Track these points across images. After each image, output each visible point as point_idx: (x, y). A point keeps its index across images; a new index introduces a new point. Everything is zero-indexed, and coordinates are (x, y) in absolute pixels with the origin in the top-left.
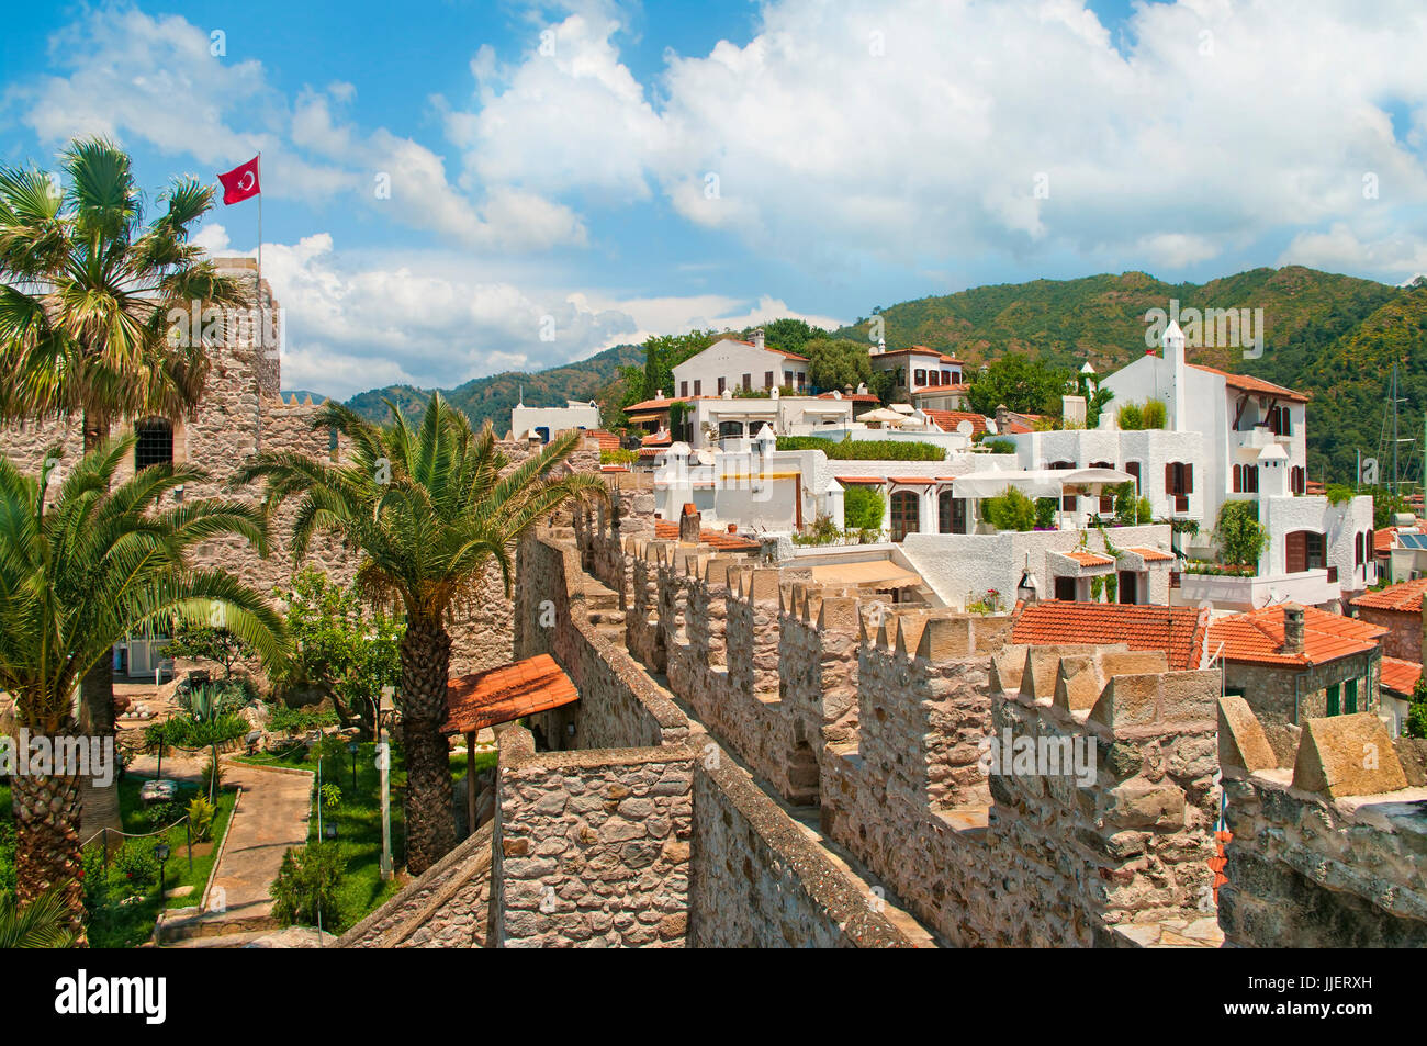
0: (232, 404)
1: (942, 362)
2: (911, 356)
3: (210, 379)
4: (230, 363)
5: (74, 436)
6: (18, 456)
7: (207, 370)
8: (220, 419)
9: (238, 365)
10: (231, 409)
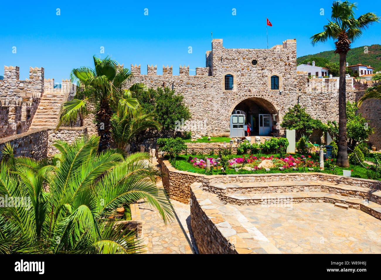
1: (367, 68)
2: (359, 67)
3: (287, 67)
4: (291, 63)
5: (258, 80)
6: (247, 84)
7: (286, 65)
8: (289, 76)
9: (293, 64)
10: (291, 74)
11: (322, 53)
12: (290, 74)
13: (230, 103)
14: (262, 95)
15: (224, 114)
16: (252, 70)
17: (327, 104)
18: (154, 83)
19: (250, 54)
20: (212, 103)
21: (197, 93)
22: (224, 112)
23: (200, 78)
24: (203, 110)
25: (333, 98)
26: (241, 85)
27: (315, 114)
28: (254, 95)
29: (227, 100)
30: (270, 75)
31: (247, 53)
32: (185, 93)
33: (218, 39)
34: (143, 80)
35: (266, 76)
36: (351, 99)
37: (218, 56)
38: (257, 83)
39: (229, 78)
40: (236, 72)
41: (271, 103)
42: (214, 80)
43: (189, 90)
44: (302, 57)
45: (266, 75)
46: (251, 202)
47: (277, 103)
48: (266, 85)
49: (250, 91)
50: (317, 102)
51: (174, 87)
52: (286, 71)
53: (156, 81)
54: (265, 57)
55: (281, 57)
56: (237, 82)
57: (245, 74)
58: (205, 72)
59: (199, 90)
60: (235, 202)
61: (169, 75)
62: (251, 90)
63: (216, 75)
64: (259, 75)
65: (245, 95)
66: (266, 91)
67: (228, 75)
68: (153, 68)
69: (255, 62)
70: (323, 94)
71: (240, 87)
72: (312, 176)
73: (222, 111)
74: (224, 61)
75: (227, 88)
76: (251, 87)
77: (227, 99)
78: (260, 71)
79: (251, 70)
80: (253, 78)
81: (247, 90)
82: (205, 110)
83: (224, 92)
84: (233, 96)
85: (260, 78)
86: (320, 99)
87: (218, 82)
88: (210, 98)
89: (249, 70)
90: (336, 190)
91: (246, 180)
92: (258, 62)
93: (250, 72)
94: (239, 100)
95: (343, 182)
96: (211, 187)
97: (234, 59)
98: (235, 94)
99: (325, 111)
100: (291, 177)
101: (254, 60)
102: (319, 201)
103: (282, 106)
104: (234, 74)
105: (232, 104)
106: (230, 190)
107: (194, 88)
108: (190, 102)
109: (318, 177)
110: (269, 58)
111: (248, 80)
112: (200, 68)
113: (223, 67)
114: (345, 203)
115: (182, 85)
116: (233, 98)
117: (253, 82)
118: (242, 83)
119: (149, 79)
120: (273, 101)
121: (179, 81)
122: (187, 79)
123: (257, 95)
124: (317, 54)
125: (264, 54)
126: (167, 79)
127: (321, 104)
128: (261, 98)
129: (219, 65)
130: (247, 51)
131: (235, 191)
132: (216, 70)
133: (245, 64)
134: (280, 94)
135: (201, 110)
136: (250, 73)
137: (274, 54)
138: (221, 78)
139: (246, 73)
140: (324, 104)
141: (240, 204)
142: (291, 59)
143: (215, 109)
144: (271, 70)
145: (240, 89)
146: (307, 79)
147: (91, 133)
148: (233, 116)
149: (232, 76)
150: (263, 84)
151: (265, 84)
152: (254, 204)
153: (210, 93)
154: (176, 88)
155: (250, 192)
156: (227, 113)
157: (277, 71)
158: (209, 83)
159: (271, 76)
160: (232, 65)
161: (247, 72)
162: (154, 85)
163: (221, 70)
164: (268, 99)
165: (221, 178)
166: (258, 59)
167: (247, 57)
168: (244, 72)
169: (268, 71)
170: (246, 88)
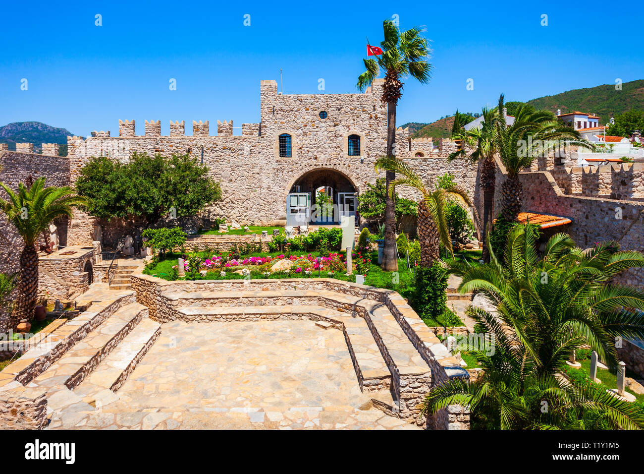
0: (379, 130)
1: (589, 118)
2: (575, 116)
3: (372, 121)
4: (379, 115)
5: (329, 141)
6: (312, 148)
7: (371, 118)
8: (375, 135)
9: (382, 116)
10: (379, 131)
11: (568, 93)
12: (377, 132)
13: (286, 177)
14: (335, 165)
15: (277, 193)
16: (320, 126)
17: (433, 177)
18: (174, 148)
19: (317, 102)
20: (261, 177)
21: (238, 162)
22: (278, 190)
23: (241, 140)
24: (247, 187)
25: (443, 168)
26: (303, 149)
27: (416, 193)
28: (322, 165)
29: (282, 172)
30: (346, 134)
31: (313, 101)
32: (221, 163)
33: (268, 81)
34: (158, 144)
35: (341, 136)
36: (472, 170)
37: (268, 106)
38: (326, 145)
39: (285, 140)
40: (296, 130)
41: (347, 176)
42: (262, 142)
43: (226, 158)
44: (535, 100)
45: (340, 133)
46: (202, 319)
47: (358, 176)
48: (341, 149)
49: (316, 158)
50: (419, 173)
51: (205, 154)
52: (370, 127)
53: (178, 145)
54: (339, 106)
55: (363, 106)
56: (297, 145)
57: (309, 133)
58: (255, 131)
59: (241, 158)
60: (182, 317)
61: (201, 135)
62: (318, 156)
63: (265, 135)
64: (330, 134)
65: (308, 164)
66: (340, 159)
67: (284, 134)
68: (177, 126)
69: (323, 115)
70: (428, 162)
71: (301, 152)
72: (315, 283)
73: (275, 188)
74: (278, 114)
75: (283, 154)
76: (317, 152)
77: (282, 170)
78: (332, 128)
79: (317, 127)
80: (321, 139)
81: (312, 157)
82: (250, 187)
83: (277, 161)
84: (291, 166)
85: (331, 138)
86: (422, 170)
87: (269, 145)
88: (256, 170)
89: (315, 127)
90: (333, 303)
91: (219, 289)
92: (329, 115)
93: (317, 129)
94: (300, 172)
95: (350, 291)
96: (163, 297)
97: (292, 111)
98: (294, 163)
99: (430, 188)
100: (285, 284)
101: (322, 112)
102: (303, 317)
103: (364, 180)
104: (293, 133)
105: (290, 178)
106: (184, 301)
107: (233, 154)
108: (228, 176)
109: (324, 284)
110: (345, 109)
111: (314, 142)
112: (248, 124)
113: (276, 123)
114: (329, 321)
115: (216, 151)
116: (290, 170)
117: (321, 144)
118: (304, 146)
119: (167, 142)
120: (352, 173)
121: (211, 145)
122: (223, 141)
123: (326, 165)
124: (559, 95)
125: (338, 102)
126: (194, 142)
127: (424, 177)
128: (333, 169)
129: (270, 120)
130: (312, 97)
131: (192, 302)
132: (265, 127)
133: (308, 117)
134: (362, 161)
135: (243, 187)
136: (316, 132)
137: (353, 101)
138: (273, 139)
139: (310, 131)
140: (429, 177)
141: (187, 320)
142: (379, 109)
143: (264, 185)
144: (348, 127)
145: (301, 156)
146: (407, 138)
147: (83, 221)
148: (291, 196)
149: (290, 136)
150: (336, 147)
151: (339, 147)
152: (208, 321)
153: (257, 162)
154: (207, 154)
155: (214, 305)
156: (282, 191)
157: (357, 128)
158: (255, 148)
159: (348, 135)
160: (289, 119)
161: (311, 129)
162: (175, 151)
163: (273, 127)
164: (343, 170)
165: (183, 285)
166: (329, 110)
167: (312, 107)
168: (308, 129)
169: (343, 128)
170: (310, 154)
